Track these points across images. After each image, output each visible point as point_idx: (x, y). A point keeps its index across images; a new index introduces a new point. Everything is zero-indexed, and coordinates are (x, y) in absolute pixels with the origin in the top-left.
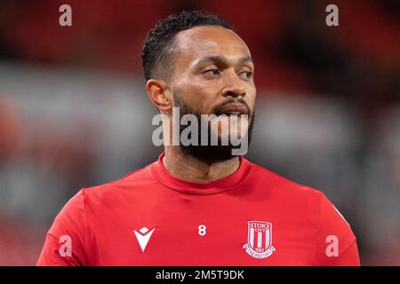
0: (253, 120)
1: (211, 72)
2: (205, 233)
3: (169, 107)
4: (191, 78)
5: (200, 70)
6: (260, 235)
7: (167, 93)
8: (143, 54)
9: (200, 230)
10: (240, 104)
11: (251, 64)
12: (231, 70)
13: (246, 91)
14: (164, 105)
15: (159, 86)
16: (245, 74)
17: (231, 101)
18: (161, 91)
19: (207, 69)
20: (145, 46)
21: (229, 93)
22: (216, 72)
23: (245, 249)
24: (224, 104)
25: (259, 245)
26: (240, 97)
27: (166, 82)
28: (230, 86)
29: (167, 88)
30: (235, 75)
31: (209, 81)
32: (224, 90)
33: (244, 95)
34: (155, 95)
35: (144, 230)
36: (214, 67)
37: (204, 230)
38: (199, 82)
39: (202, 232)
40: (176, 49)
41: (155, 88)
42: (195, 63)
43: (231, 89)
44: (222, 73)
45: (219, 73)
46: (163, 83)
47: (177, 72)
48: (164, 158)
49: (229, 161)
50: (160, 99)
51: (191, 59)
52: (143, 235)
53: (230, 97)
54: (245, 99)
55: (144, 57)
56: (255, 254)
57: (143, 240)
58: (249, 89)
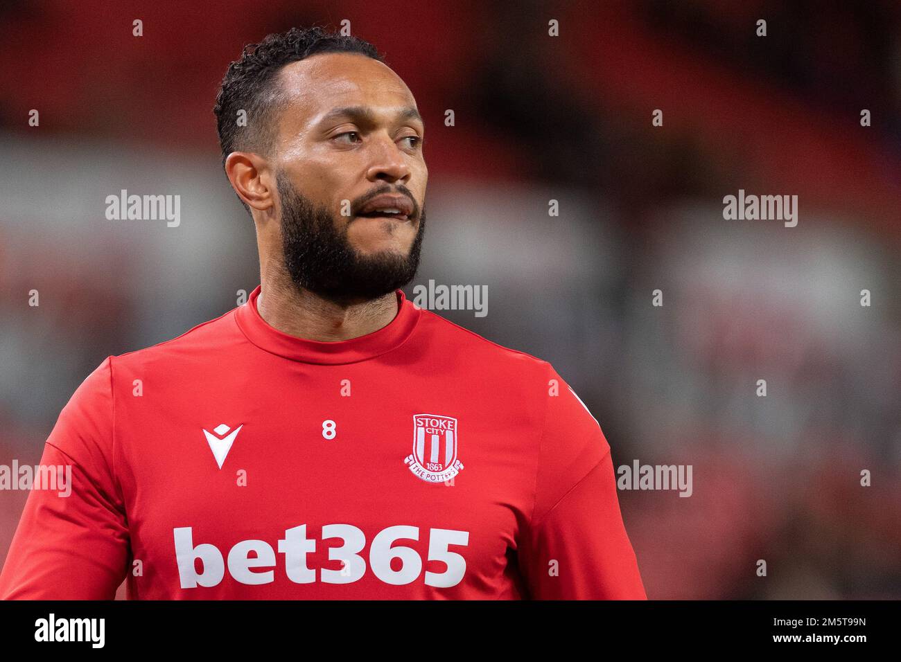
0: (422, 225)
1: (346, 138)
2: (334, 435)
3: (269, 202)
4: (308, 147)
5: (326, 134)
6: (435, 440)
7: (264, 177)
8: (219, 107)
9: (326, 429)
10: (400, 195)
11: (418, 123)
12: (383, 133)
13: (410, 171)
14: (260, 199)
15: (250, 164)
16: (408, 141)
17: (383, 190)
18: (254, 174)
19: (339, 130)
20: (221, 92)
21: (381, 175)
22: (354, 137)
23: (408, 465)
24: (371, 195)
25: (434, 457)
26: (399, 182)
27: (263, 157)
28: (382, 163)
29: (265, 167)
30: (391, 142)
31: (343, 154)
32: (370, 170)
33: (406, 178)
34: (243, 181)
35: (222, 429)
36: (351, 128)
37: (332, 429)
38: (323, 154)
39: (329, 433)
40: (282, 97)
41: (241, 168)
42: (316, 121)
43: (384, 168)
44: (365, 139)
45: (359, 139)
46: (256, 159)
47: (284, 137)
48: (260, 297)
49: (378, 302)
50: (251, 188)
51: (308, 112)
52: (221, 437)
53: (381, 182)
54: (409, 185)
55: (220, 113)
56: (426, 475)
57: (220, 447)
58: (416, 169)
